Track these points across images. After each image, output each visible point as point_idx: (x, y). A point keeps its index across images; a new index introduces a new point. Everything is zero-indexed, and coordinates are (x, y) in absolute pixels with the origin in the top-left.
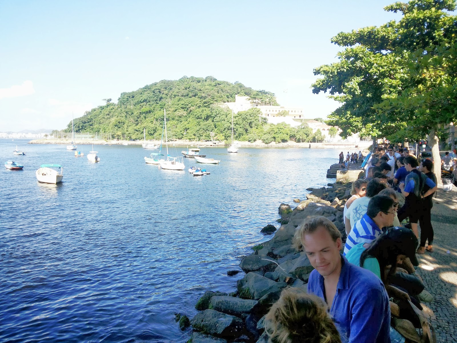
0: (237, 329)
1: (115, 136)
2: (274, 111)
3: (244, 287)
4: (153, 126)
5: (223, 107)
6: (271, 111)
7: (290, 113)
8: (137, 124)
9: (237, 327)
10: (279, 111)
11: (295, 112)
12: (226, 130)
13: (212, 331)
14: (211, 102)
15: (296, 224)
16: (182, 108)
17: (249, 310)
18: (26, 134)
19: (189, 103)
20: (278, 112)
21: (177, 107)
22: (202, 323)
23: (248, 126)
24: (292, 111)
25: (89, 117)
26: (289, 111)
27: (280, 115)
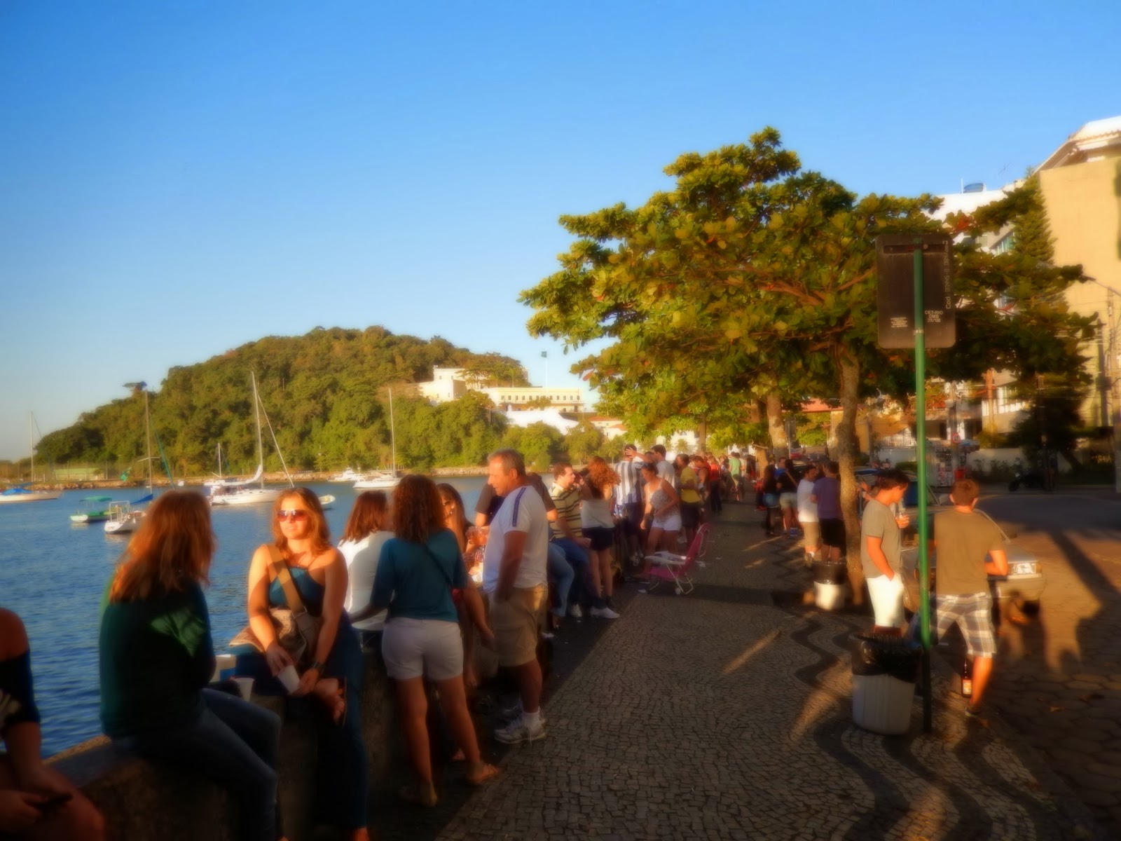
2: (520, 398)
5: (407, 393)
6: (513, 397)
7: (554, 401)
8: (206, 439)
11: (564, 398)
14: (379, 381)
16: (311, 397)
20: (527, 400)
21: (301, 395)
23: (461, 434)
24: (558, 398)
25: (91, 426)
26: (551, 398)
27: (532, 407)
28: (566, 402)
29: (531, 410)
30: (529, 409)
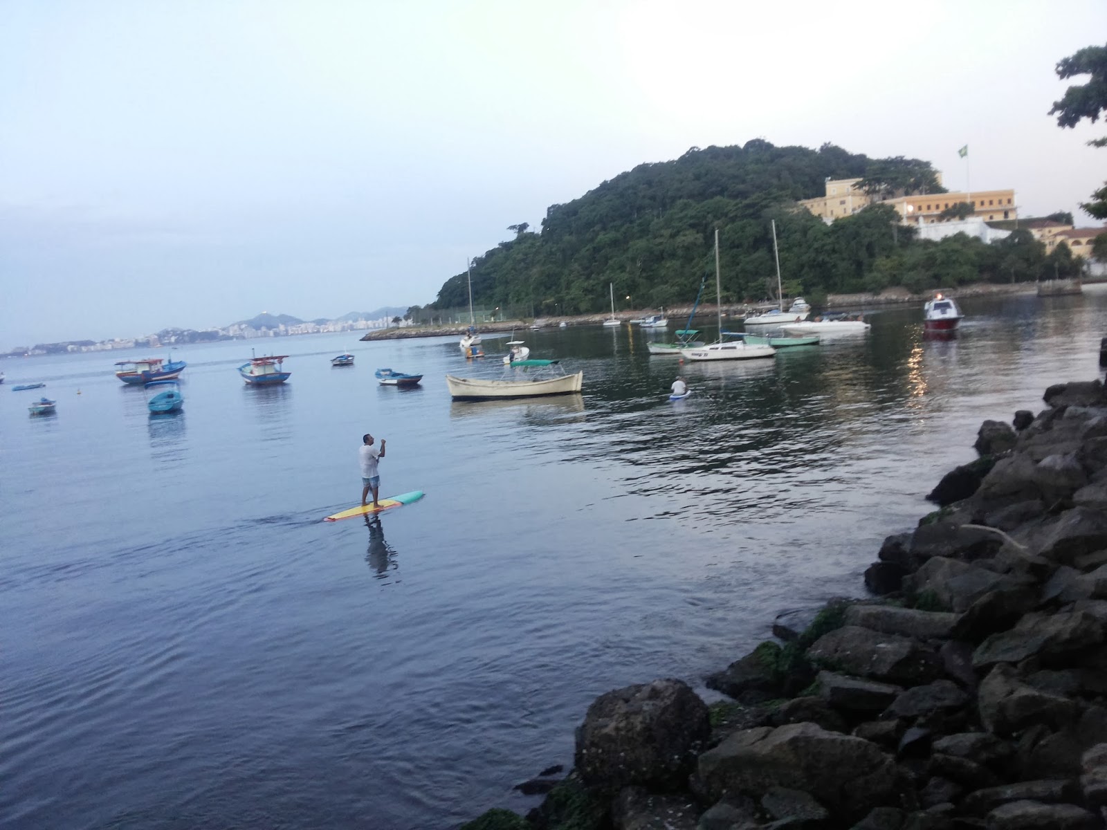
0: (923, 665)
1: (542, 307)
2: (933, 207)
3: (920, 590)
4: (625, 276)
5: (796, 211)
6: (924, 208)
7: (978, 208)
8: (588, 277)
9: (923, 662)
10: (946, 206)
11: (991, 203)
12: (806, 269)
13: (866, 669)
14: (764, 203)
15: (1036, 457)
16: (692, 226)
17: (945, 631)
18: (354, 321)
19: (708, 213)
20: (942, 208)
21: (680, 224)
22: (837, 655)
23: (863, 254)
24: (982, 203)
25: (482, 271)
26: (973, 204)
27: (949, 217)
28: (992, 208)
29: (948, 220)
30: (946, 220)
